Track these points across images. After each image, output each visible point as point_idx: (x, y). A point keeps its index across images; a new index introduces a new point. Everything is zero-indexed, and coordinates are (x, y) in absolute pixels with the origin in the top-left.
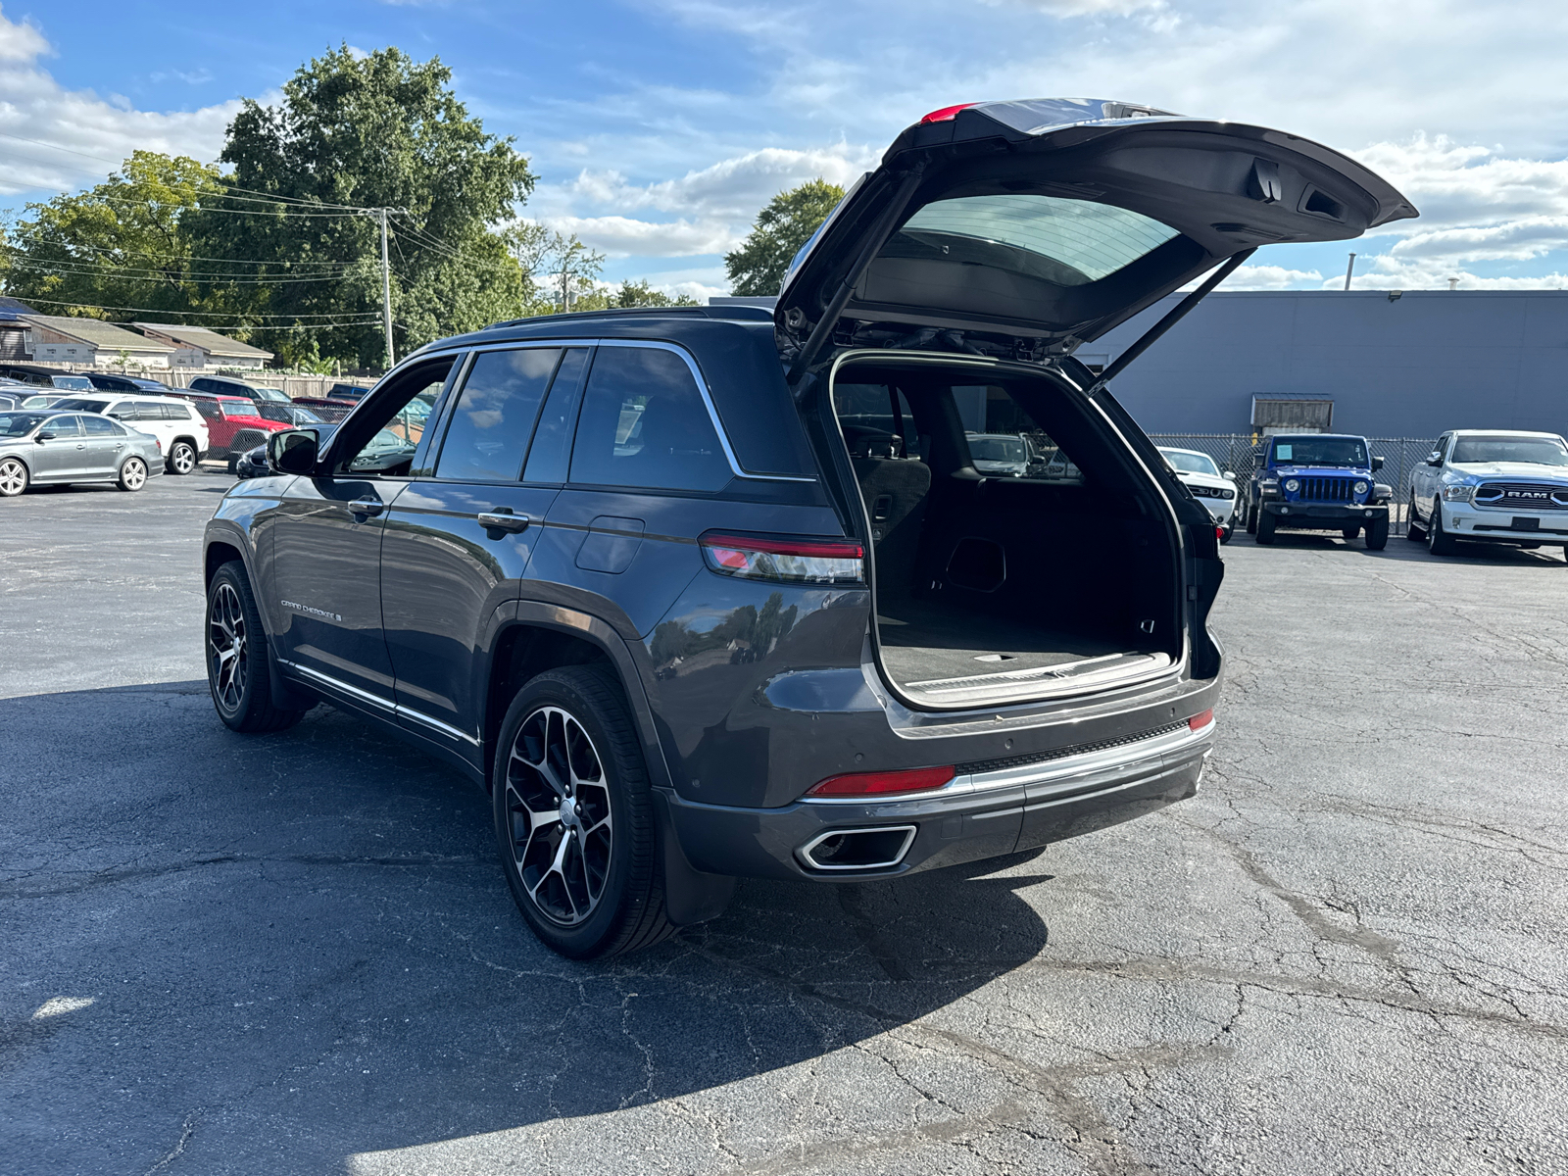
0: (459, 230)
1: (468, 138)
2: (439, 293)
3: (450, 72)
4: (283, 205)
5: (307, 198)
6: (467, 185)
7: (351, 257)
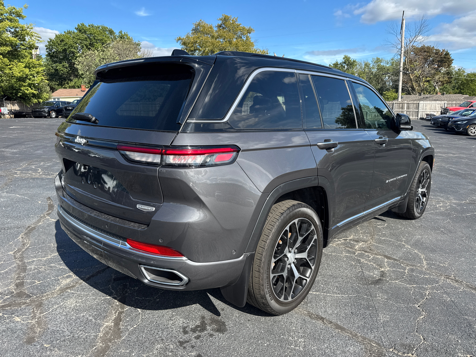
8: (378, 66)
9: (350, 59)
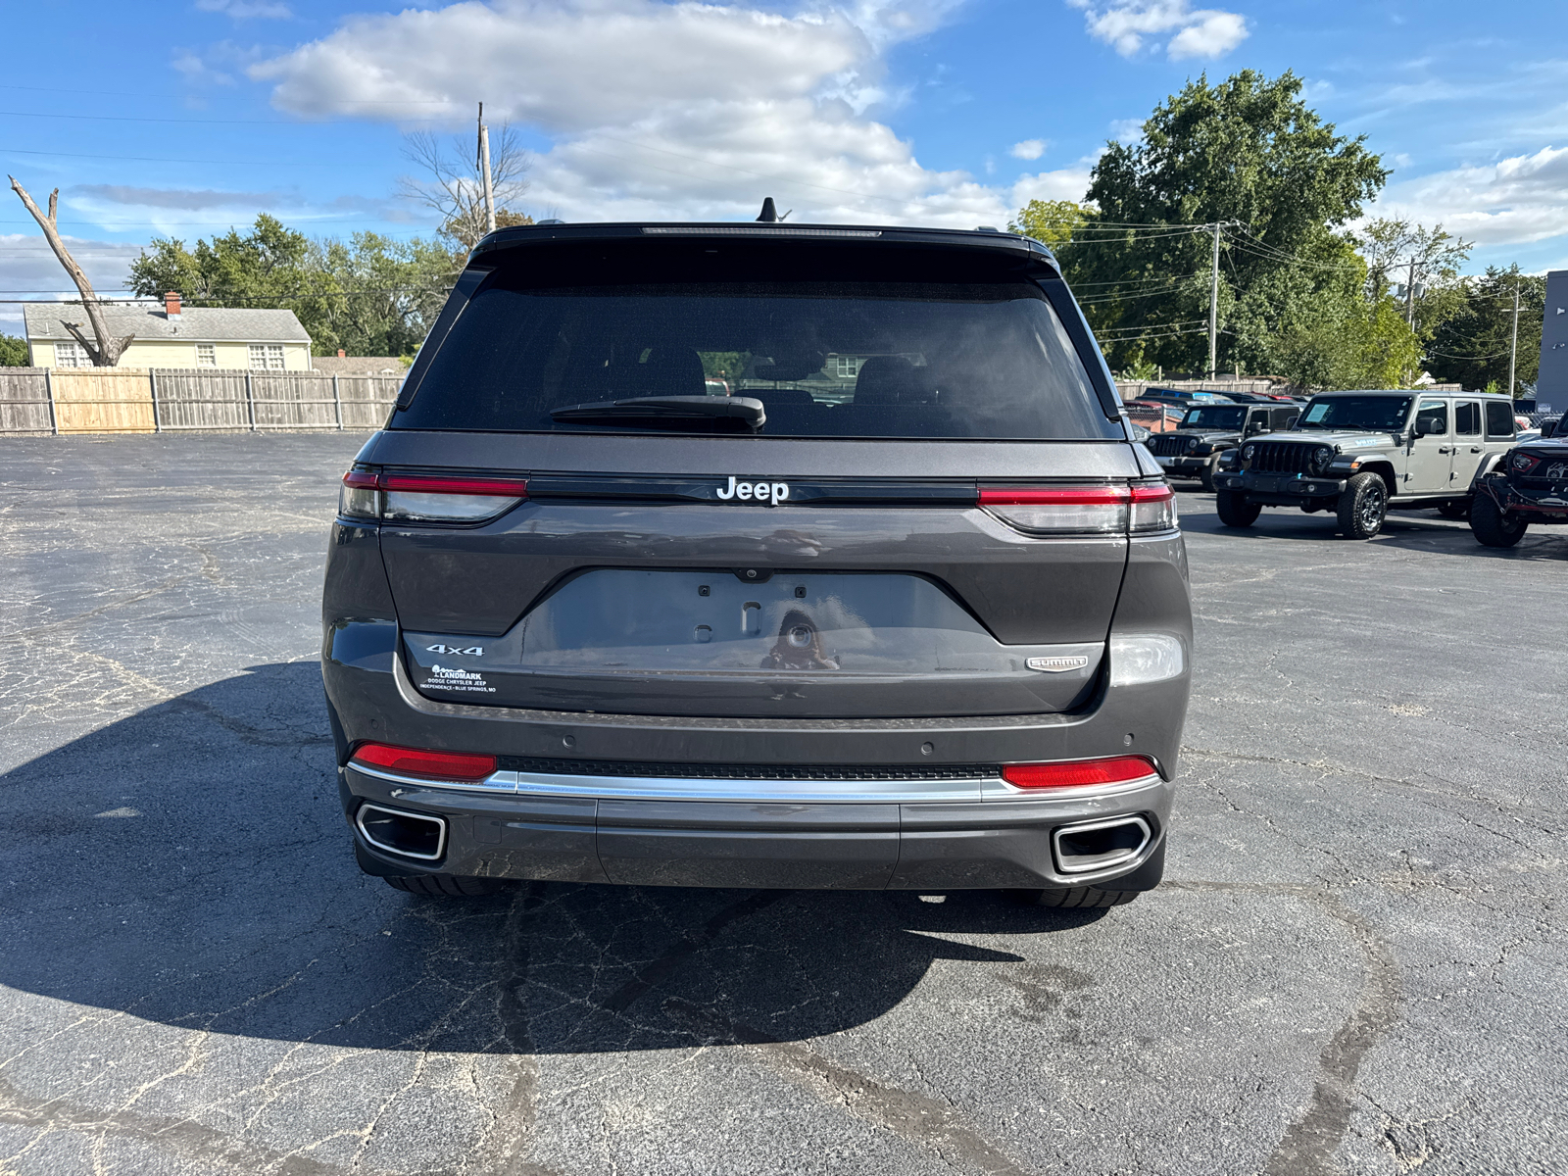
0: (1298, 235)
1: (1316, 144)
2: (1271, 298)
3: (1302, 82)
4: (1132, 231)
5: (1154, 222)
6: (1309, 190)
7: (1189, 271)
8: (377, 260)
9: (282, 230)
